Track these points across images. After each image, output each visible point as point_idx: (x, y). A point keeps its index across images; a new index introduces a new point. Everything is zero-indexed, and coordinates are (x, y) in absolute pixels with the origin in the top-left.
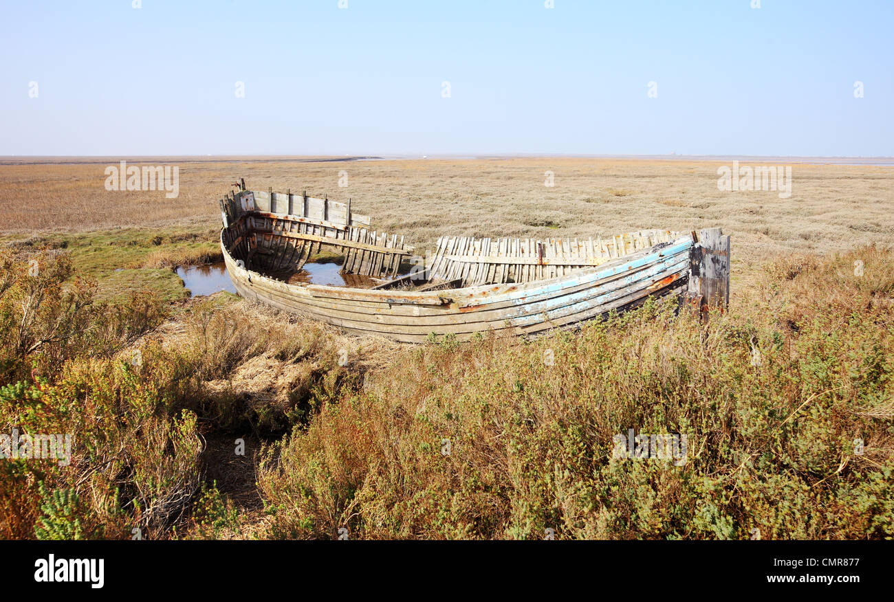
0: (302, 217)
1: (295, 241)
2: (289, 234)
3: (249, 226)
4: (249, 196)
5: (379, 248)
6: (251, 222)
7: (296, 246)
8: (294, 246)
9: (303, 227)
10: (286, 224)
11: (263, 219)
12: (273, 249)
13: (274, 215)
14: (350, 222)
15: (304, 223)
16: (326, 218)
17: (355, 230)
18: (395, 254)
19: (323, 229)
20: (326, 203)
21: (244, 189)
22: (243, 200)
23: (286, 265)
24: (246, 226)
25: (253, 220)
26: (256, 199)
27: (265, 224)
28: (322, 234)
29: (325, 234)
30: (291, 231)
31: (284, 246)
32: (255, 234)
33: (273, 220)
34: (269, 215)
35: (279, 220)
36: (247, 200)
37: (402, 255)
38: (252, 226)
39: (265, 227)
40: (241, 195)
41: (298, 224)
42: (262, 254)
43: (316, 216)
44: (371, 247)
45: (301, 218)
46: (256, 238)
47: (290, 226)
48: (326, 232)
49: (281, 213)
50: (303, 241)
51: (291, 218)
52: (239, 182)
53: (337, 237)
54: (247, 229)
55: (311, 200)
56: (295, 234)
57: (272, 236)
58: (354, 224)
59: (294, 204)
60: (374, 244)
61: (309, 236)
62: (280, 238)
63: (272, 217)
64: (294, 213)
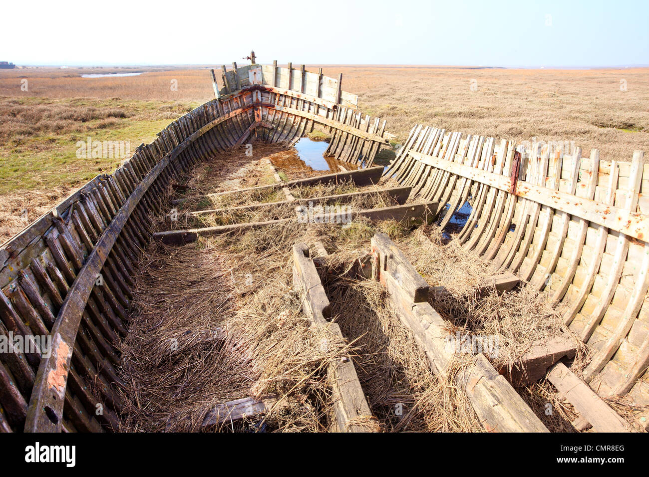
0: (300, 93)
1: (294, 117)
2: (288, 110)
3: (255, 99)
4: (257, 70)
5: (361, 133)
6: (257, 95)
7: (294, 123)
8: (292, 123)
9: (301, 103)
10: (287, 99)
11: (269, 93)
12: (275, 124)
13: (276, 90)
14: (340, 100)
15: (302, 100)
16: (320, 94)
17: (343, 110)
18: (374, 142)
19: (317, 106)
20: (321, 78)
21: (254, 62)
22: (251, 74)
23: (281, 141)
24: (252, 100)
25: (259, 93)
26: (264, 73)
27: (270, 98)
28: (316, 113)
29: (318, 112)
30: (290, 107)
31: (283, 122)
32: (260, 108)
33: (276, 94)
34: (271, 90)
35: (281, 95)
36: (255, 73)
37: (380, 144)
38: (257, 100)
39: (269, 101)
40: (249, 68)
41: (296, 100)
42: (265, 128)
43: (311, 94)
44: (354, 131)
45: (298, 94)
46: (261, 112)
47: (290, 102)
48: (319, 110)
49: (282, 89)
50: (300, 118)
51: (290, 93)
52: (250, 55)
53: (327, 117)
54: (253, 102)
55: (308, 75)
56: (293, 111)
57: (274, 111)
58: (343, 103)
59: (295, 79)
60: (357, 127)
61: (305, 114)
62: (281, 113)
63: (274, 91)
64: (294, 88)
